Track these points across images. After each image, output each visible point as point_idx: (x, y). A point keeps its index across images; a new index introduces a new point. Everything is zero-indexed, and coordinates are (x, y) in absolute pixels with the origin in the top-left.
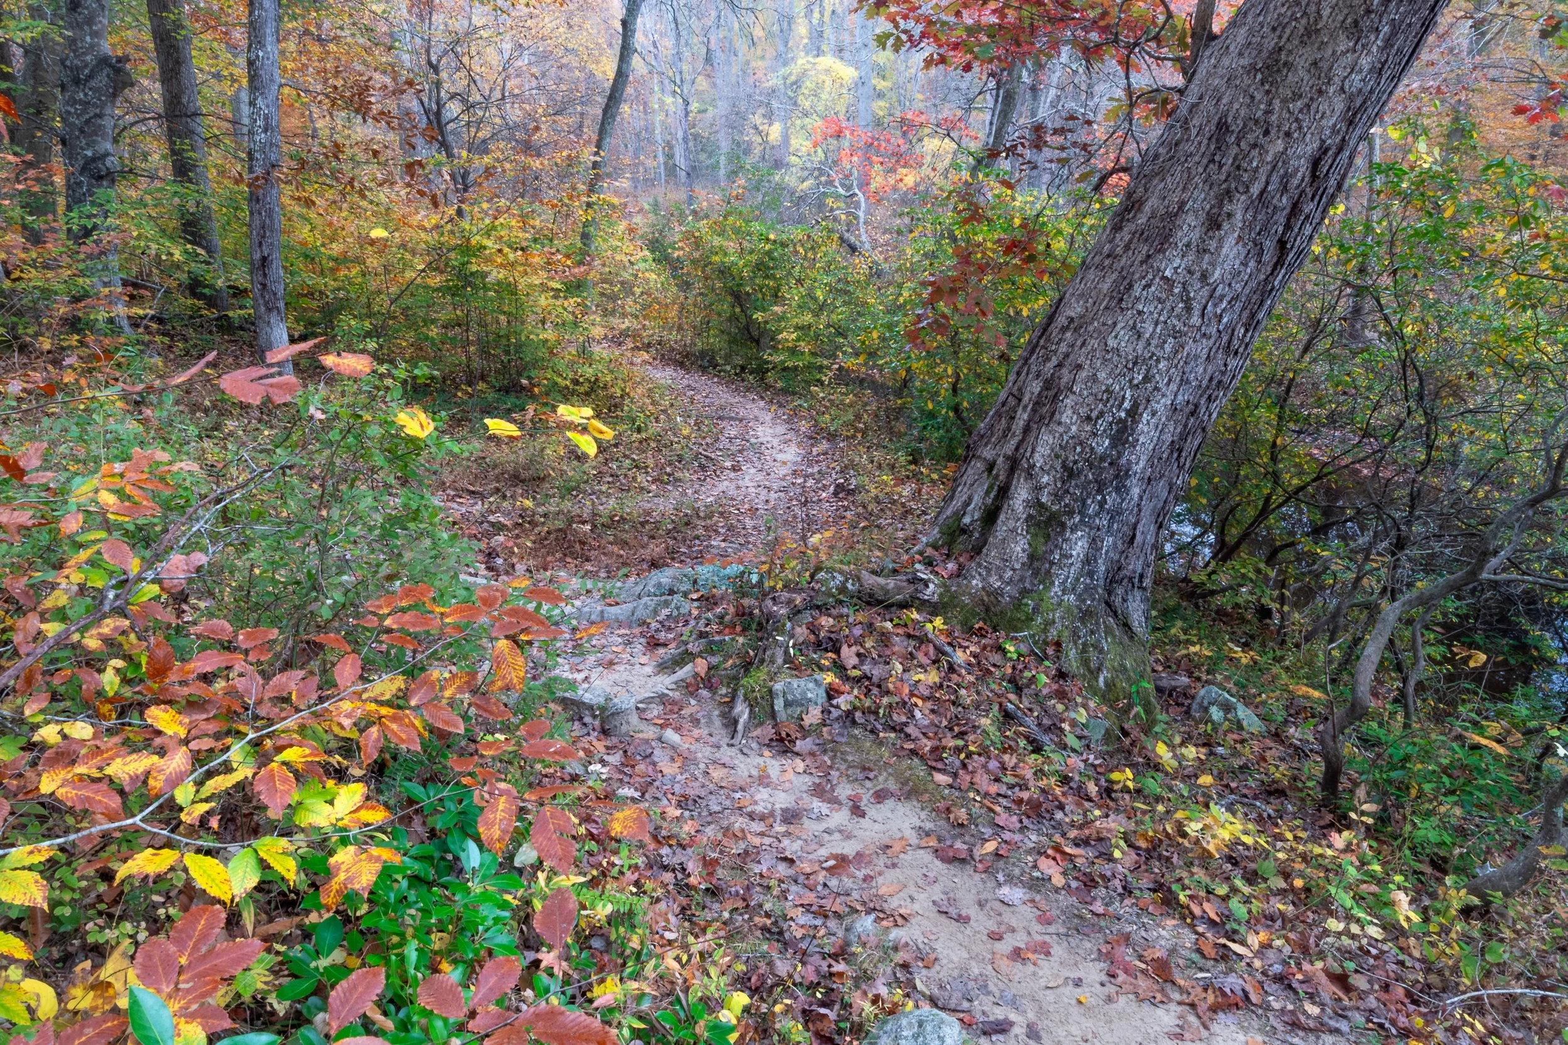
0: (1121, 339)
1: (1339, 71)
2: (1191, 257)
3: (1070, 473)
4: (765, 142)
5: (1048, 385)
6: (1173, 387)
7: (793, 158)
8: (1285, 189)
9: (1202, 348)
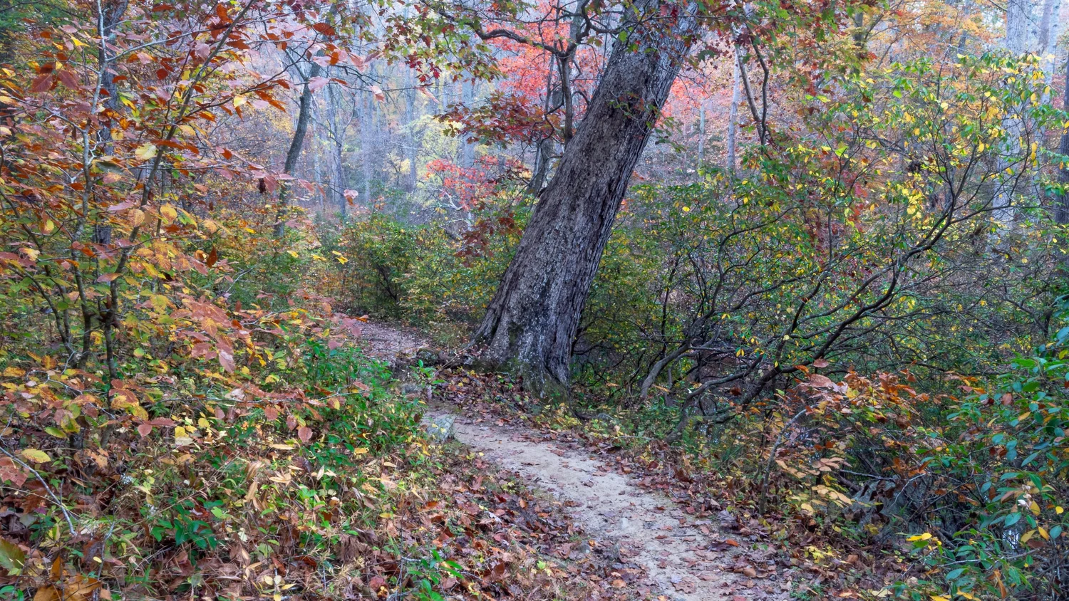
0: (541, 254)
1: (613, 152)
2: (566, 221)
3: (525, 309)
4: (398, 173)
5: (515, 274)
6: (564, 273)
7: (419, 184)
8: (599, 196)
9: (574, 258)
